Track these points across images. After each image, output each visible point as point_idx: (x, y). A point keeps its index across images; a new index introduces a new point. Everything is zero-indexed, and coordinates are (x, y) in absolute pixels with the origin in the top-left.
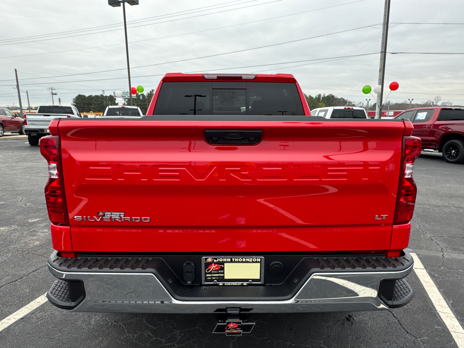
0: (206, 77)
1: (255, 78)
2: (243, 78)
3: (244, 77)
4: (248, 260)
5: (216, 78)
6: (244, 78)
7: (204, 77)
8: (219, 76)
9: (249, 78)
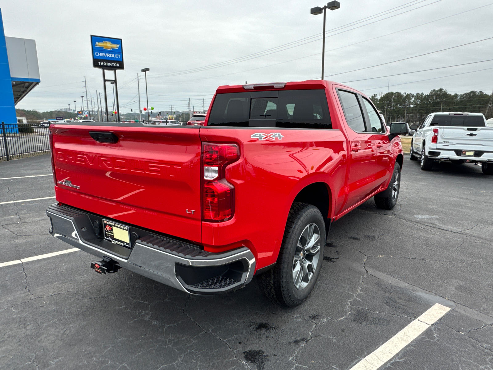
1: (285, 86)
3: (275, 86)
4: (122, 227)
5: (253, 88)
7: (244, 88)
8: (256, 86)
9: (280, 86)
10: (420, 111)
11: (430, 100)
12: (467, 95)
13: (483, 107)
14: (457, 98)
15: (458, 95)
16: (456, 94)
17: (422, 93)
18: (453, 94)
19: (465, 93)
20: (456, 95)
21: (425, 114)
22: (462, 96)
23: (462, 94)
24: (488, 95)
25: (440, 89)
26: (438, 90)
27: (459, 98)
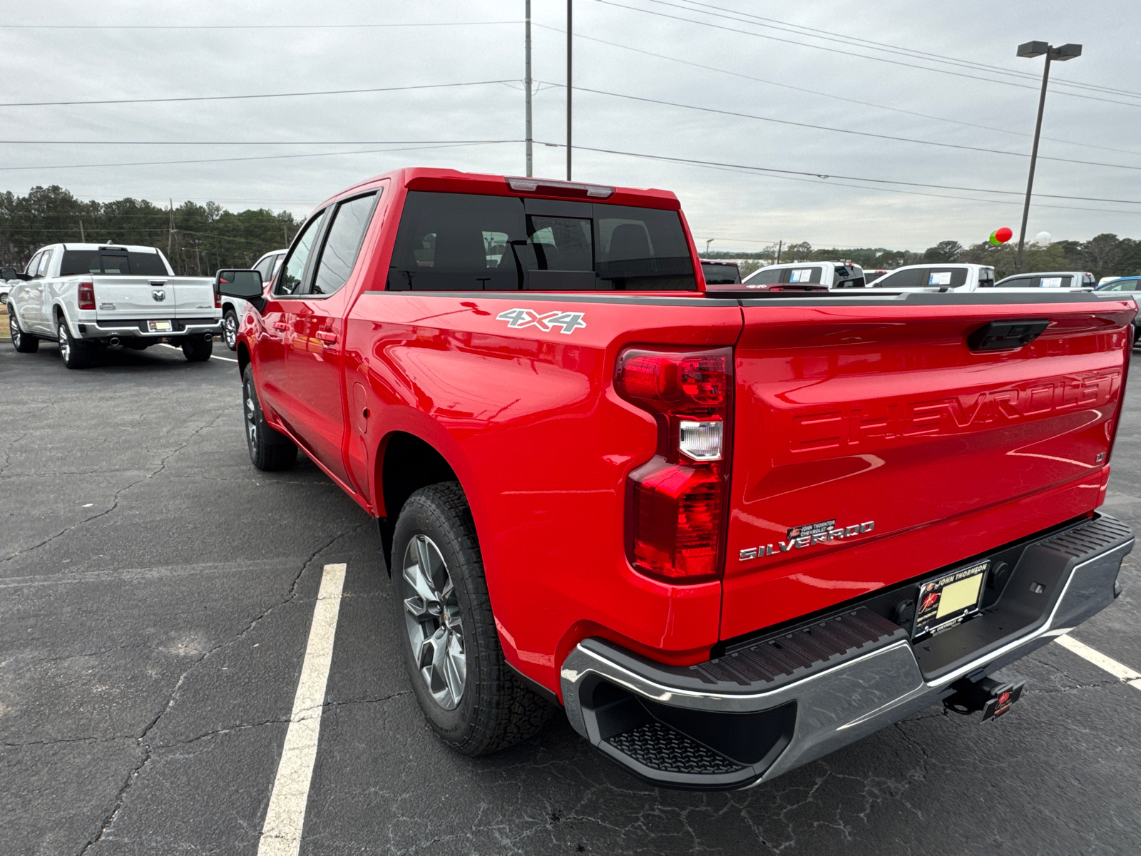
0: (513, 184)
1: (612, 194)
2: (588, 194)
3: (591, 192)
4: (973, 571)
5: (535, 188)
6: (591, 194)
7: (508, 185)
8: (541, 184)
9: (601, 194)
10: (16, 237)
11: (33, 212)
12: (118, 208)
13: (157, 234)
14: (98, 211)
15: (99, 204)
16: (93, 202)
17: (9, 193)
18: (86, 201)
19: (112, 201)
20: (94, 205)
21: (30, 243)
22: (108, 206)
23: (107, 203)
24: (161, 210)
25: (53, 187)
26: (48, 189)
27: (102, 211)
